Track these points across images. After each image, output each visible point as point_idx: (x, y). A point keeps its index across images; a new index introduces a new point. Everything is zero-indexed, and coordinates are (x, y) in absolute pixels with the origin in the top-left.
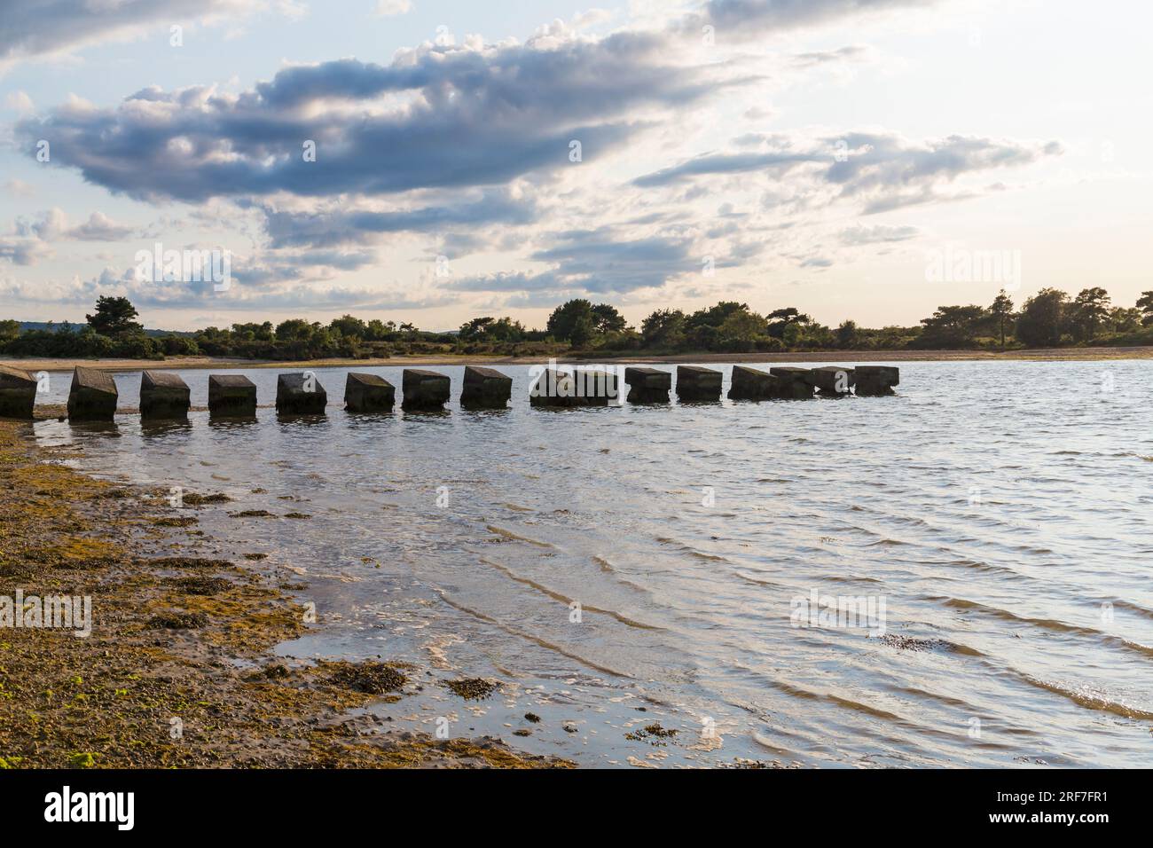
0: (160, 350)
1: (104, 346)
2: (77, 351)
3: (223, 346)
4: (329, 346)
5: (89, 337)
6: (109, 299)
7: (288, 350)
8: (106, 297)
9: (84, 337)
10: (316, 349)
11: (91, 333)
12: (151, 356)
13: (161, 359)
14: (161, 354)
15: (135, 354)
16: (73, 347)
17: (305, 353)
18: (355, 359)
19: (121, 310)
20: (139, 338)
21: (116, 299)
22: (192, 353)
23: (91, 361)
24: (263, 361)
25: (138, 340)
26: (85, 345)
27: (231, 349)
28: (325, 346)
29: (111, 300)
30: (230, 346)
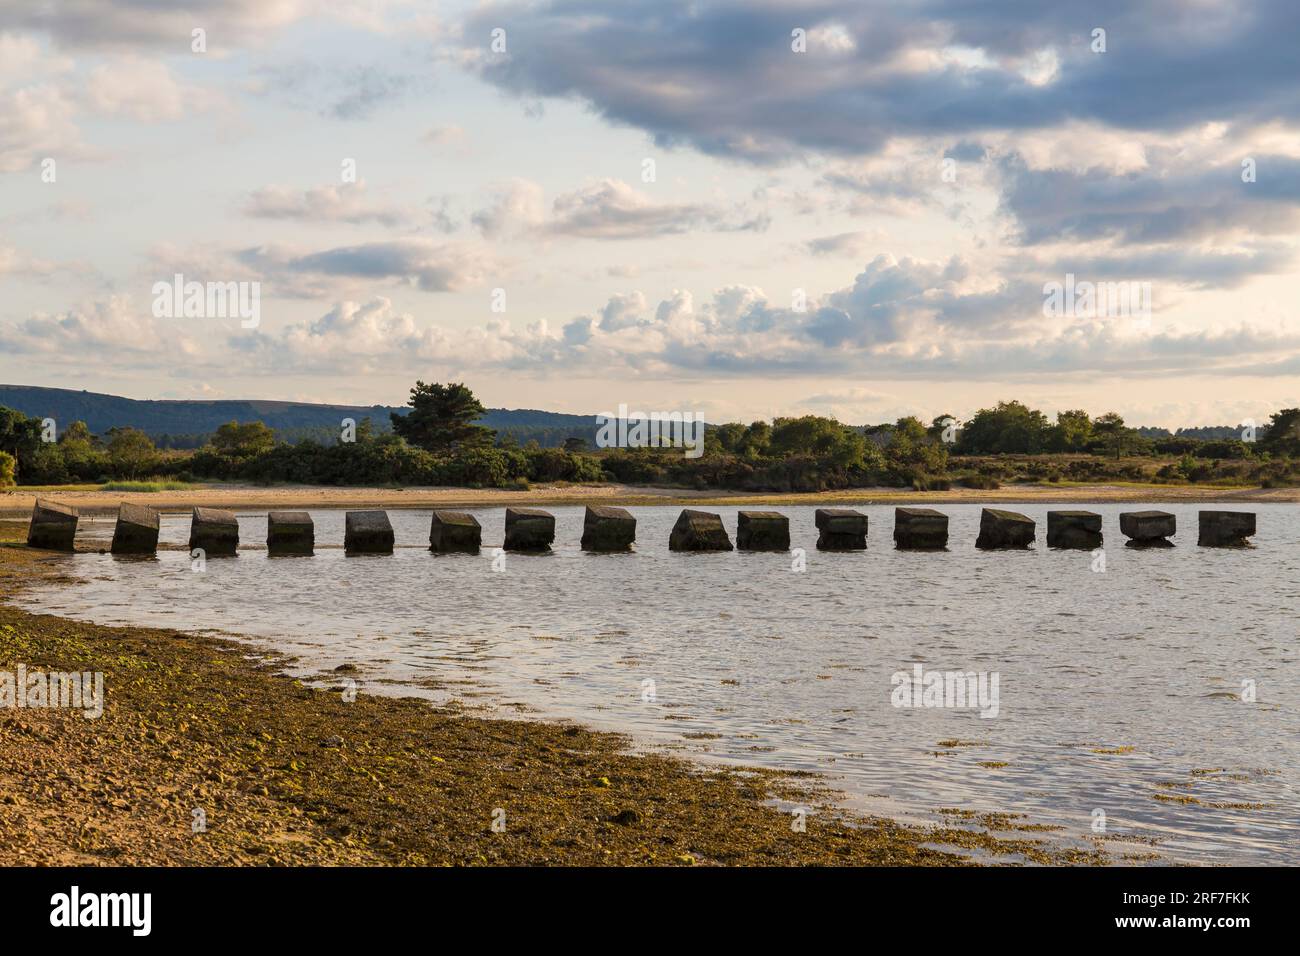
0: (521, 473)
1: (415, 466)
2: (366, 474)
3: (649, 466)
4: (864, 465)
5: (391, 449)
6: (433, 386)
7: (775, 474)
8: (428, 383)
9: (380, 451)
10: (835, 471)
11: (398, 443)
12: (504, 483)
13: (523, 488)
14: (523, 480)
15: (474, 479)
16: (360, 467)
17: (811, 479)
18: (916, 489)
19: (453, 406)
20: (483, 452)
21: (446, 387)
22: (586, 478)
23: (388, 491)
24: (725, 492)
25: (480, 455)
26: (381, 464)
27: (665, 472)
28: (854, 468)
29: (435, 389)
30: (663, 466)
